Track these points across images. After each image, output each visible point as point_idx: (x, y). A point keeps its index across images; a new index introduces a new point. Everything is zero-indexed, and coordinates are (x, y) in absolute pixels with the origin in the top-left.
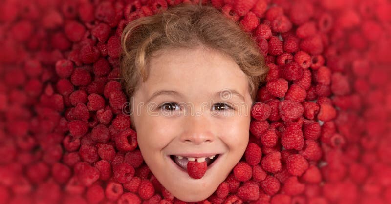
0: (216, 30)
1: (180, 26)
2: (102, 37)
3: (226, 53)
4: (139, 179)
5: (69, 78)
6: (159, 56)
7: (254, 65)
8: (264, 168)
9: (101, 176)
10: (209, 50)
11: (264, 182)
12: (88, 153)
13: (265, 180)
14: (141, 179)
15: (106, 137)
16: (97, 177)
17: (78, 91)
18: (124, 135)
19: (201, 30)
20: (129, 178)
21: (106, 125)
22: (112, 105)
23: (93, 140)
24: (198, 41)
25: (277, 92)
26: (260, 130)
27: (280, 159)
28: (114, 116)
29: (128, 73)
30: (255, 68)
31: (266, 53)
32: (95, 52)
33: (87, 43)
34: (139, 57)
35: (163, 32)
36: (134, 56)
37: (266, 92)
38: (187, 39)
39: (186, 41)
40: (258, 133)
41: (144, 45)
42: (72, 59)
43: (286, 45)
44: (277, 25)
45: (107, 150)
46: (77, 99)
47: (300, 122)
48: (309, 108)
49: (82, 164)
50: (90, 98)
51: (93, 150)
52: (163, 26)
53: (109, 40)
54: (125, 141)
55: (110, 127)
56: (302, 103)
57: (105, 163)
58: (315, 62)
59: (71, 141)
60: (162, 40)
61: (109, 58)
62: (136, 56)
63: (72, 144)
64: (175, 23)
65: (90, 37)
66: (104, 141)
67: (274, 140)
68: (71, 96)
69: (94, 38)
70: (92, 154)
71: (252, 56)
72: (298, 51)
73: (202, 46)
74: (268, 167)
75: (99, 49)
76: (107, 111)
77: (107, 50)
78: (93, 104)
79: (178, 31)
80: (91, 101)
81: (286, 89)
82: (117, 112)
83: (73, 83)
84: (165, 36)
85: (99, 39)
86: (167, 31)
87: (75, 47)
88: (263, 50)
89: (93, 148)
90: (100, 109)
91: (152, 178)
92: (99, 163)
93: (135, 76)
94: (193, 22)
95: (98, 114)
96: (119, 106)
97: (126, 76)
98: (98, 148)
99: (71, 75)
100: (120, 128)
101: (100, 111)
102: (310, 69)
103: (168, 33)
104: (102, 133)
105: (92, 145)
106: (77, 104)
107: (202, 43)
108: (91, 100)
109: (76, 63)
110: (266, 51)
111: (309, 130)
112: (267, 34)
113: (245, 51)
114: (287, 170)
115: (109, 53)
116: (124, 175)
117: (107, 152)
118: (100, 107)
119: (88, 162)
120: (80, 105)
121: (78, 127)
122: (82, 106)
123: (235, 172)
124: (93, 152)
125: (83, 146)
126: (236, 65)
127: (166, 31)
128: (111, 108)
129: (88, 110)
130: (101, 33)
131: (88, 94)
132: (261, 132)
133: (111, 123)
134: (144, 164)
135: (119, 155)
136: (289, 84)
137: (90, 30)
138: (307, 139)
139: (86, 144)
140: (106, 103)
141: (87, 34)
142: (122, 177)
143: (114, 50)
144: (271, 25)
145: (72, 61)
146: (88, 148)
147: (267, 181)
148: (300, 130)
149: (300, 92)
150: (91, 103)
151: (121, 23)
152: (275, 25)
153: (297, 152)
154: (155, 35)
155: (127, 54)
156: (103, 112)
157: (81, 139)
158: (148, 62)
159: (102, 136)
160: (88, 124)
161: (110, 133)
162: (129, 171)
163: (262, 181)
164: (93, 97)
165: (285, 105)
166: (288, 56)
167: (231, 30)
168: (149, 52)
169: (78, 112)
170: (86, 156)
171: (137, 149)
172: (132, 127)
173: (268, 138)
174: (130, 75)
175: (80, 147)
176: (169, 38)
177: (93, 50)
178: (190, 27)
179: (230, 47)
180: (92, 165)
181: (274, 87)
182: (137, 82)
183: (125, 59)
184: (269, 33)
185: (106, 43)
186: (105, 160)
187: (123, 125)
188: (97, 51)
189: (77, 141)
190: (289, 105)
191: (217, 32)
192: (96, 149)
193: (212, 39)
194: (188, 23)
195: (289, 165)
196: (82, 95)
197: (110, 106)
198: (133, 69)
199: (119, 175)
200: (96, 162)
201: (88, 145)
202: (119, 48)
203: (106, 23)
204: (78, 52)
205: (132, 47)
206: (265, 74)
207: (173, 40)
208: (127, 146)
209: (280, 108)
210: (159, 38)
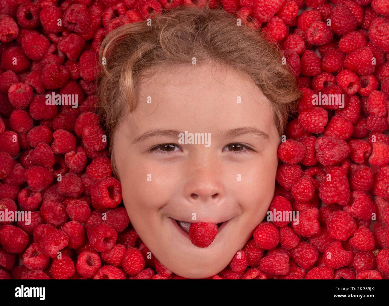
0: (229, 39)
1: (179, 33)
2: (72, 52)
3: (242, 70)
4: (123, 247)
5: (27, 109)
6: (151, 75)
7: (281, 88)
8: (296, 230)
9: (70, 242)
10: (219, 66)
11: (296, 250)
12: (52, 212)
13: (297, 247)
14: (126, 247)
15: (78, 189)
16: (64, 243)
17: (39, 126)
18: (103, 185)
19: (209, 39)
20: (110, 245)
21: (77, 174)
22: (86, 145)
23: (59, 195)
24: (205, 54)
25: (312, 126)
26: (289, 179)
27: (317, 218)
28: (89, 161)
29: (108, 100)
30: (282, 91)
31: (297, 72)
32: (63, 73)
33: (51, 61)
34: (124, 76)
35: (157, 42)
36: (118, 76)
37: (298, 126)
38: (189, 52)
39: (188, 54)
40: (287, 182)
41: (130, 60)
42: (31, 83)
43: (325, 62)
44: (312, 35)
45: (80, 206)
46: (38, 137)
47: (345, 166)
48: (357, 148)
49: (43, 227)
50: (55, 135)
51: (59, 208)
52: (157, 35)
53: (82, 57)
54: (105, 193)
55: (83, 177)
56: (348, 141)
57: (76, 225)
58: (364, 85)
59: (29, 196)
60: (156, 53)
61: (82, 82)
62: (119, 76)
63: (30, 199)
64: (173, 30)
65: (55, 53)
66: (75, 195)
67: (309, 192)
68: (30, 133)
69: (61, 55)
70: (58, 213)
71: (278, 74)
72: (341, 71)
73: (210, 61)
74: (301, 229)
75: (67, 69)
76: (79, 154)
77: (79, 71)
78: (60, 144)
79: (176, 39)
80: (57, 140)
81: (326, 121)
82: (93, 156)
83: (32, 115)
84: (161, 47)
85: (68, 55)
86: (163, 40)
87: (35, 67)
88: (294, 68)
89: (60, 204)
90: (70, 151)
91: (142, 247)
92: (68, 225)
93: (118, 104)
94: (197, 29)
95: (67, 159)
96: (95, 146)
97: (106, 103)
98: (66, 206)
99: (29, 105)
100: (97, 177)
101: (70, 154)
102: (357, 94)
103: (164, 43)
104: (72, 184)
105: (59, 201)
106: (37, 144)
107: (211, 56)
108: (57, 137)
109: (37, 88)
110: (297, 70)
111: (357, 177)
112: (298, 47)
113: (269, 68)
114: (328, 233)
115: (82, 74)
116: (102, 240)
117: (78, 209)
118: (70, 147)
119: (53, 224)
120: (42, 145)
121: (39, 176)
122: (44, 147)
123: (255, 236)
124: (60, 210)
125: (45, 202)
126: (257, 87)
127: (161, 41)
128: (85, 150)
129: (53, 153)
130: (71, 46)
131: (52, 130)
132: (290, 181)
133: (84, 171)
134: (130, 228)
135: (95, 215)
136: (328, 114)
137: (56, 44)
138: (354, 191)
139: (50, 199)
140: (78, 142)
141: (52, 48)
142: (100, 242)
143: (89, 70)
144: (304, 35)
145: (30, 86)
146: (53, 204)
147: (300, 249)
148: (344, 177)
149: (343, 126)
150: (57, 142)
151: (99, 33)
152: (309, 34)
153: (341, 208)
154: (146, 46)
155: (107, 73)
156: (74, 155)
157: (42, 193)
158: (137, 84)
159: (72, 188)
160: (53, 172)
161: (83, 185)
162: (109, 234)
163: (293, 249)
164: (59, 133)
165: (323, 142)
166: (327, 77)
167: (249, 38)
168: (138, 69)
169: (39, 154)
170: (49, 216)
171: (121, 205)
172: (114, 175)
173: (302, 188)
174: (112, 101)
175: (41, 204)
176: (165, 50)
177: (60, 71)
178: (193, 36)
179: (248, 61)
180: (59, 227)
181: (309, 119)
182: (121, 112)
183: (105, 80)
184: (301, 45)
185: (78, 60)
186: (75, 220)
187: (102, 172)
188: (65, 72)
189: (37, 195)
190: (329, 142)
191: (230, 41)
192: (63, 207)
193: (223, 50)
194: (190, 29)
195: (330, 226)
196: (44, 131)
197: (83, 147)
198: (115, 94)
199: (96, 240)
200: (63, 224)
201: (52, 201)
202: (96, 67)
203: (78, 34)
204: (40, 72)
205: (115, 63)
206: (296, 101)
207: (171, 53)
208: (107, 200)
209: (316, 148)
210: (152, 51)
